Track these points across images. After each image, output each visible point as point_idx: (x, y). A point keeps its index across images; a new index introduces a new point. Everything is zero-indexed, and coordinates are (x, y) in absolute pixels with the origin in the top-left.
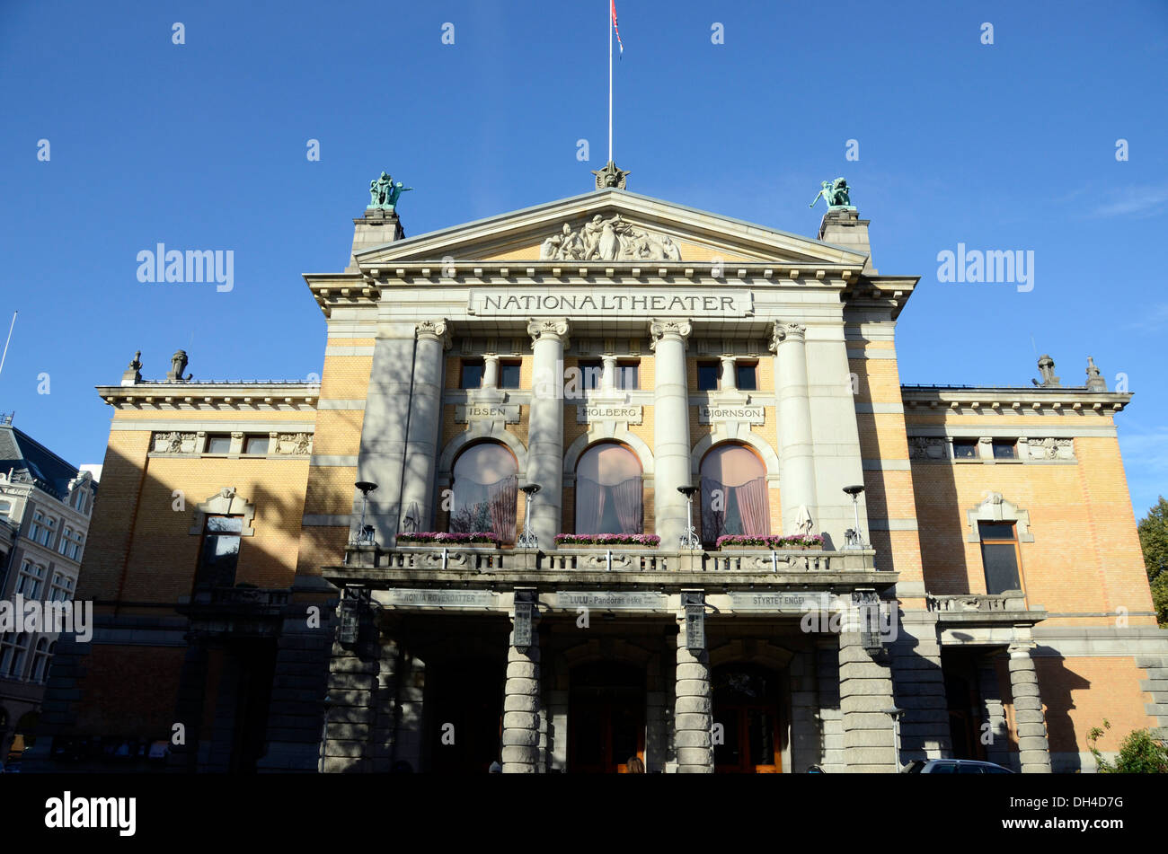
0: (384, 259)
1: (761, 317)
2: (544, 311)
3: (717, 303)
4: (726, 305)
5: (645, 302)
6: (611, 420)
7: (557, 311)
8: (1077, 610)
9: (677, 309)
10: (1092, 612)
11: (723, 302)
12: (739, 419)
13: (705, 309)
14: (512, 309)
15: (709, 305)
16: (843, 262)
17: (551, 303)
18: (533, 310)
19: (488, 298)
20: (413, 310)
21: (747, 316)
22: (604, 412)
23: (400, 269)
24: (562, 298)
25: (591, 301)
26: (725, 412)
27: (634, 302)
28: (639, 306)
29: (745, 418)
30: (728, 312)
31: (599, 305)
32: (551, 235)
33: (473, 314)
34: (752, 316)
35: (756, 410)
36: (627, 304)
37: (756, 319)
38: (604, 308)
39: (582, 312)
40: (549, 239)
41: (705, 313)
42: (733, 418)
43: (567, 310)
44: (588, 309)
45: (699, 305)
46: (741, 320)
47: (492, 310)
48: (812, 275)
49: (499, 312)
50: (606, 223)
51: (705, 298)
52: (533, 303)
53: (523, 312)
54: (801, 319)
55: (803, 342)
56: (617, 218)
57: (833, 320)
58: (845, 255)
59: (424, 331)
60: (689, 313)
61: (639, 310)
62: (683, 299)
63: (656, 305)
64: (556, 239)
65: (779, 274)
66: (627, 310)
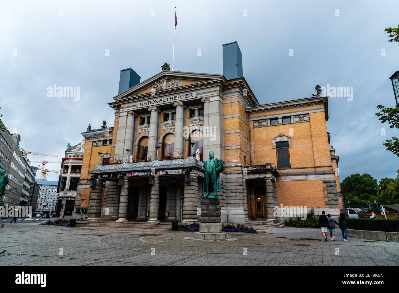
0: (119, 98)
1: (199, 97)
2: (152, 105)
3: (189, 96)
4: (191, 96)
5: (173, 98)
6: (169, 128)
7: (154, 104)
8: (306, 166)
9: (180, 99)
10: (310, 166)
11: (190, 95)
12: (198, 124)
13: (186, 98)
14: (145, 105)
15: (187, 97)
16: (217, 78)
17: (153, 102)
18: (150, 105)
19: (141, 103)
20: (126, 109)
21: (196, 98)
22: (168, 126)
23: (122, 99)
24: (156, 101)
25: (161, 100)
26: (194, 123)
27: (170, 99)
28: (171, 99)
29: (199, 124)
30: (191, 97)
31: (163, 101)
32: (153, 85)
33: (138, 108)
34: (196, 97)
35: (202, 121)
36: (169, 99)
37: (198, 98)
38: (164, 101)
39: (160, 103)
40: (153, 86)
41: (186, 99)
42: (196, 124)
43: (156, 103)
44: (161, 102)
45: (184, 97)
46: (194, 99)
47: (141, 106)
48: (210, 83)
49: (143, 106)
50: (164, 79)
51: (186, 95)
52: (150, 103)
53: (148, 105)
54: (209, 96)
55: (209, 102)
56: (167, 78)
57: (217, 95)
58: (218, 77)
59: (129, 114)
60: (182, 99)
61: (172, 101)
62: (181, 96)
63: (175, 99)
64: (154, 86)
65: (202, 85)
66: (169, 101)
